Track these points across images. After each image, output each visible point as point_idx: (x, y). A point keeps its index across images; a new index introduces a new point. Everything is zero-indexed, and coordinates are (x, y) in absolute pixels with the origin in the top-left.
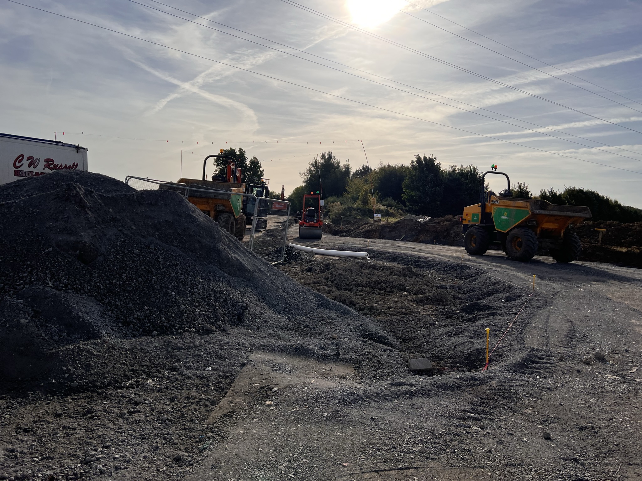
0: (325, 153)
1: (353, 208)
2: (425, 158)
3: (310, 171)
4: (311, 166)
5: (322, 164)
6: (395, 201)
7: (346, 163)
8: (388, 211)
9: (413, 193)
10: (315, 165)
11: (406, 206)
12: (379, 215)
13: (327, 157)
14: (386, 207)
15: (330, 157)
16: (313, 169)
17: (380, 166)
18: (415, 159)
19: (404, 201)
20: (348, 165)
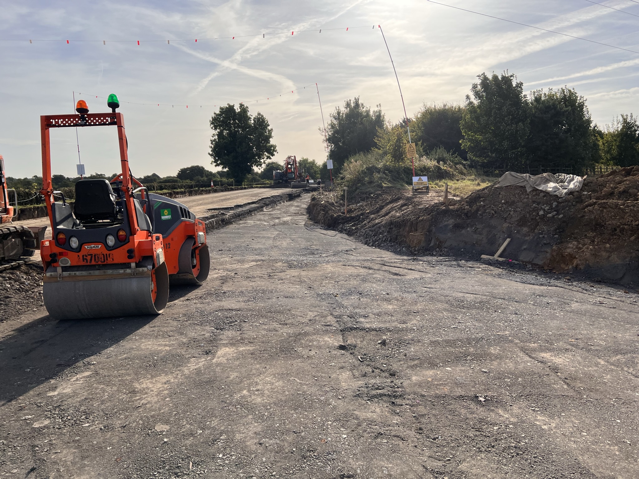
0: (350, 100)
1: (376, 168)
2: (495, 77)
3: (333, 126)
4: (333, 119)
5: (347, 115)
6: (448, 152)
7: (376, 109)
8: (439, 168)
9: (479, 137)
10: (338, 117)
11: (466, 159)
12: (425, 179)
13: (352, 105)
14: (435, 163)
15: (357, 105)
16: (335, 122)
17: (423, 110)
18: (478, 81)
19: (464, 150)
20: (380, 111)
